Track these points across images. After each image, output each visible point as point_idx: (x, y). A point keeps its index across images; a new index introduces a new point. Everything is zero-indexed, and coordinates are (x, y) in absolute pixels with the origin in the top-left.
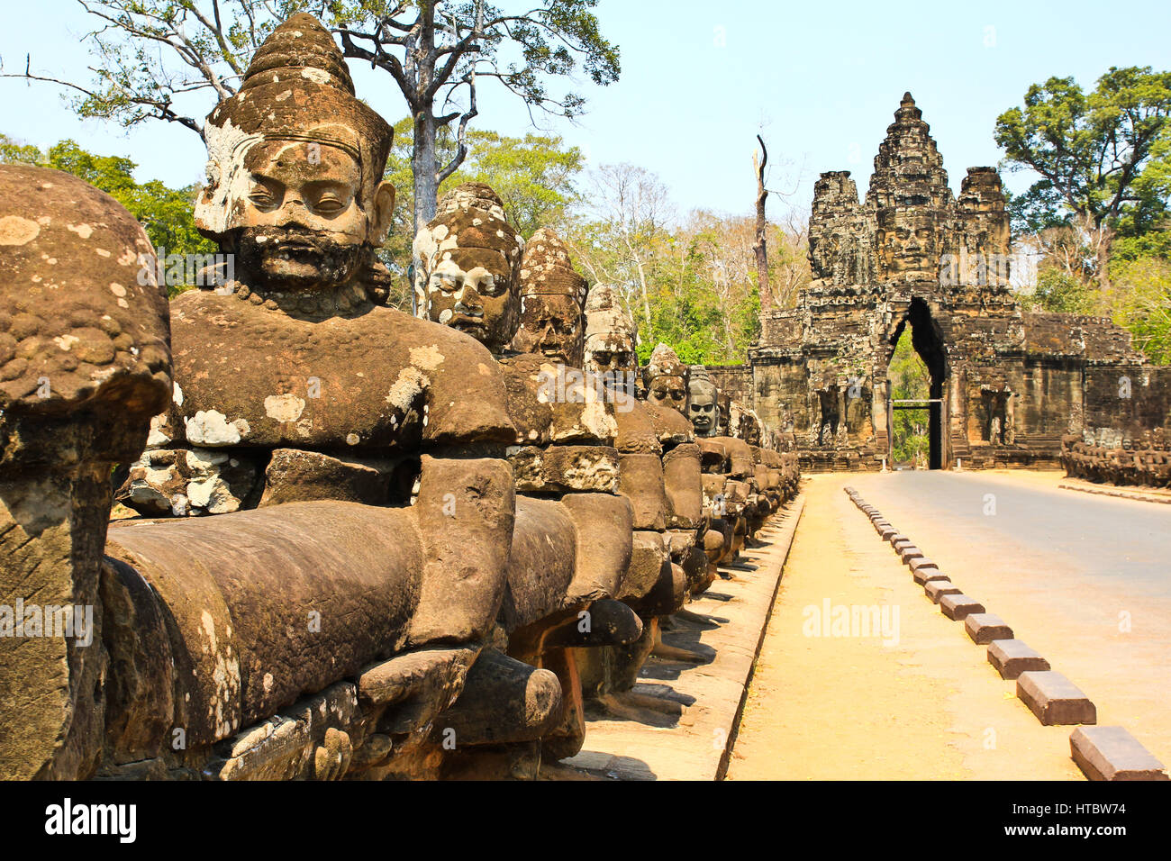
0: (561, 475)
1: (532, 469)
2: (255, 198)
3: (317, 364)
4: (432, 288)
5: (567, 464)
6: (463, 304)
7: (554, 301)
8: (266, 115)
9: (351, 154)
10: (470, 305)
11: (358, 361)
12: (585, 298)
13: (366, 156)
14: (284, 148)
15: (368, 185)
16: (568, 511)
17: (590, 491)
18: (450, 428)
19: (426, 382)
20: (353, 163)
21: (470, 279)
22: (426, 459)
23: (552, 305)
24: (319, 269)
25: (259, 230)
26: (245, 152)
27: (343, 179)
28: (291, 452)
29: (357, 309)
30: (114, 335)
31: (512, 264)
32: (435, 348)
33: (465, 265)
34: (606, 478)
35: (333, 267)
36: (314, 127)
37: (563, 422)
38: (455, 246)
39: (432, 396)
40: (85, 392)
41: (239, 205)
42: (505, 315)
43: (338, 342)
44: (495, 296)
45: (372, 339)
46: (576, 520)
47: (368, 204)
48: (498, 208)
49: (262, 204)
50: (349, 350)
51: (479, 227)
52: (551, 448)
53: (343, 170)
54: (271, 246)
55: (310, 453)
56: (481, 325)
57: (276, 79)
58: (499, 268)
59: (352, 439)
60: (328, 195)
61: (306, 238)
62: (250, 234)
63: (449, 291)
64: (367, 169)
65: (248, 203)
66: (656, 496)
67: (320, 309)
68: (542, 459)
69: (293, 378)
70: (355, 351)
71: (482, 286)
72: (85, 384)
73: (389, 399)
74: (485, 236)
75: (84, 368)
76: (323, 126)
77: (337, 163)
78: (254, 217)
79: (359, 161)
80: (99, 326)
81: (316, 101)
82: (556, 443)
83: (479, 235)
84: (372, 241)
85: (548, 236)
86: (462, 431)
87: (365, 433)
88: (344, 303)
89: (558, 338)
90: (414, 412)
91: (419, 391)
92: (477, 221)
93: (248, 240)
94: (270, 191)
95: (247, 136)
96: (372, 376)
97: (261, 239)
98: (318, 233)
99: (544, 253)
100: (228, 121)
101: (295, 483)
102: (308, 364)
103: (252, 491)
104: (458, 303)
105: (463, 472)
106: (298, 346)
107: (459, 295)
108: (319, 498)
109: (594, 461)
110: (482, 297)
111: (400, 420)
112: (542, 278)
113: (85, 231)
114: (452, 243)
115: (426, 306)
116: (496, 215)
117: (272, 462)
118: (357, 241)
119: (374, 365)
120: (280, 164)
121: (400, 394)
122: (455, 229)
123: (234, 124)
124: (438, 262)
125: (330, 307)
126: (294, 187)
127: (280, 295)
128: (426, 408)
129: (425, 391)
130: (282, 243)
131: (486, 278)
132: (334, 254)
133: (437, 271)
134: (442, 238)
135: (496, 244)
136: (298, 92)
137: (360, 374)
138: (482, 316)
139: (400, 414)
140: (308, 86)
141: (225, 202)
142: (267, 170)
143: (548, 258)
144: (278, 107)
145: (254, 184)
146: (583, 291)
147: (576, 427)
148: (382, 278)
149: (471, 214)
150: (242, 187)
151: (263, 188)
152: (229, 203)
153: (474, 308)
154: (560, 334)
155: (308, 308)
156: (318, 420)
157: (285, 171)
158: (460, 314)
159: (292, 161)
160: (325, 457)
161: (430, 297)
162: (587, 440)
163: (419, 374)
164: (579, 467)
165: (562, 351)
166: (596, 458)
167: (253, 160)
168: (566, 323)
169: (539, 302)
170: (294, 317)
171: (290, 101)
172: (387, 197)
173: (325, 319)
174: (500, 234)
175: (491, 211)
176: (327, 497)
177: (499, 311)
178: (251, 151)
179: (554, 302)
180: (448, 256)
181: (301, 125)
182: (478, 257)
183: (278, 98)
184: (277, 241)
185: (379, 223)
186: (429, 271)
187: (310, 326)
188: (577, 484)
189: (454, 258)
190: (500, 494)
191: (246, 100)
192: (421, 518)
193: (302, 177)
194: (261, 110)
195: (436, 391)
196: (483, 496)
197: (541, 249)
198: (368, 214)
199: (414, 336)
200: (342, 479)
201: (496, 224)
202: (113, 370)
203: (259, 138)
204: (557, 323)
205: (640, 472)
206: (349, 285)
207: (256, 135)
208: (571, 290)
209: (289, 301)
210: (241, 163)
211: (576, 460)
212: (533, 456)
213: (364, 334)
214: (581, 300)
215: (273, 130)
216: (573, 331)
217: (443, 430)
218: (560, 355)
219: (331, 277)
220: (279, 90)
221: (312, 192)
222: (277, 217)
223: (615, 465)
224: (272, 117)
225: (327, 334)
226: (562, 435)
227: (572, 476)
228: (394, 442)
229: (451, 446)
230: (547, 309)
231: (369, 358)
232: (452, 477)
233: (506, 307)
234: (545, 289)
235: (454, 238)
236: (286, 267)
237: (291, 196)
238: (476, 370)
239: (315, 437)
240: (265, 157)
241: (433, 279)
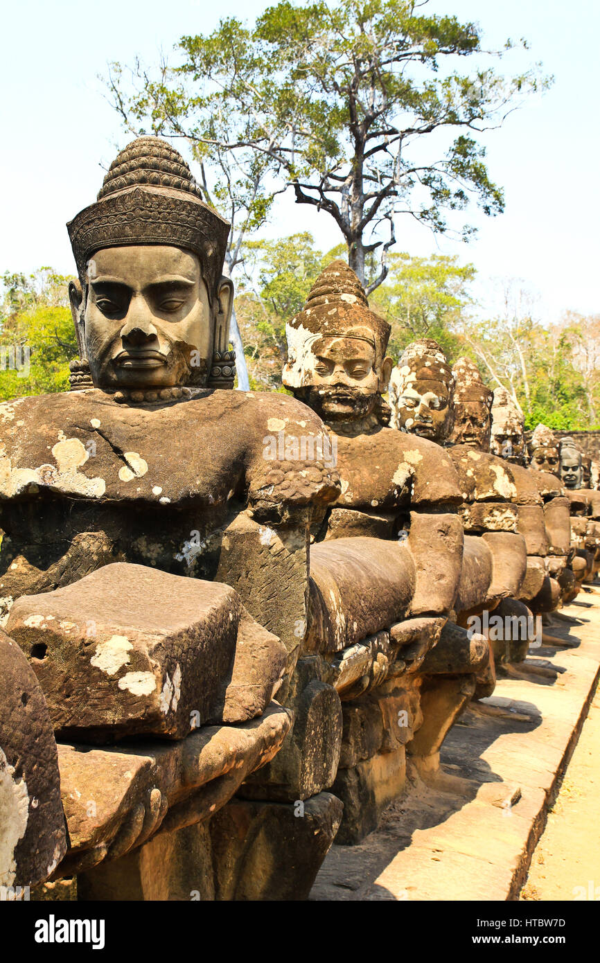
0: (482, 521)
1: (464, 517)
2: (319, 370)
3: (354, 461)
4: (400, 405)
5: (485, 514)
6: (420, 415)
7: (473, 406)
8: (323, 323)
9: (371, 344)
10: (425, 416)
11: (376, 459)
12: (492, 403)
13: (378, 344)
14: (334, 342)
15: (379, 359)
16: (486, 543)
17: (500, 531)
18: (427, 497)
19: (413, 471)
20: (371, 348)
21: (424, 399)
22: (413, 514)
23: (470, 408)
24: (354, 408)
25: (320, 387)
26: (312, 344)
27: (366, 358)
28: (342, 510)
29: (373, 430)
30: (321, 470)
31: (450, 389)
32: (417, 451)
33: (421, 391)
34: (510, 523)
35: (361, 407)
36: (350, 329)
37: (482, 488)
38: (415, 379)
39: (416, 479)
40: (313, 494)
41: (309, 374)
42: (446, 421)
43: (365, 448)
44: (440, 410)
45: (383, 447)
46: (492, 548)
47: (378, 370)
48: (441, 354)
49: (322, 373)
50: (371, 453)
51: (429, 367)
52: (475, 504)
53: (365, 352)
54: (327, 396)
55: (352, 511)
56: (431, 428)
57: (327, 302)
58: (442, 392)
59: (374, 503)
60: (358, 367)
61: (347, 392)
62: (316, 390)
63: (411, 407)
64: (378, 350)
65: (314, 372)
66: (539, 534)
67: (354, 431)
68: (470, 511)
69: (342, 470)
70: (374, 454)
71: (431, 404)
72: (314, 491)
73: (393, 481)
74: (433, 373)
75: (312, 484)
76: (355, 328)
77: (363, 349)
78: (317, 380)
79: (374, 347)
80: (316, 466)
81: (350, 314)
82: (478, 501)
83: (429, 372)
84: (380, 390)
85: (467, 363)
86: (434, 498)
87: (381, 500)
88: (366, 427)
89: (474, 430)
90: (406, 488)
91: (409, 476)
92: (428, 364)
93: (315, 392)
94: (327, 365)
95: (313, 334)
96: (384, 468)
97: (321, 392)
98: (353, 388)
99: (464, 374)
100: (301, 325)
101: (344, 527)
102: (349, 462)
103: (320, 531)
104: (417, 415)
105: (435, 521)
106: (343, 452)
107: (417, 410)
108: (356, 535)
109: (502, 512)
110: (432, 411)
111: (399, 493)
112: (463, 391)
113: (303, 424)
114: (413, 377)
115: (397, 416)
116: (439, 359)
117: (332, 516)
118: (374, 392)
119: (385, 461)
120: (332, 351)
121: (399, 478)
122: (414, 368)
123: (305, 328)
124: (404, 389)
125: (359, 429)
126: (340, 363)
127: (331, 423)
128: (413, 485)
129: (412, 476)
130: (333, 395)
131: (434, 399)
132: (362, 400)
133: (404, 395)
134: (406, 374)
135: (439, 377)
136: (340, 309)
137: (377, 467)
138: (432, 423)
139: (398, 488)
140: (346, 306)
141: (300, 371)
142: (325, 354)
143: (467, 377)
144: (329, 318)
145: (317, 362)
146: (490, 398)
147: (491, 491)
148: (386, 412)
149: (424, 359)
150: (311, 363)
151: (322, 364)
152: (303, 372)
153: (427, 418)
154: (476, 427)
155: (347, 430)
156: (356, 493)
157: (335, 354)
158: (418, 422)
159: (338, 349)
160: (360, 513)
161: (399, 411)
162: (497, 499)
163: (409, 466)
164: (493, 516)
165: (477, 439)
166: (504, 510)
167: (316, 348)
168: (480, 420)
169: (461, 407)
170: (339, 435)
171: (336, 314)
172: (389, 365)
173: (356, 436)
174: (442, 371)
175: (436, 356)
176: (361, 535)
177: (442, 419)
178: (315, 343)
179: (471, 407)
180: (410, 385)
181: (343, 328)
182: (429, 387)
183: (329, 313)
184: (330, 393)
185: (384, 380)
186: (398, 394)
187: (348, 440)
188: (491, 526)
189: (414, 387)
190: (456, 534)
191: (311, 314)
192: (412, 547)
193: (344, 358)
194: (320, 319)
195: (419, 475)
196: (446, 534)
197: (462, 371)
198: (378, 376)
199: (405, 444)
200: (369, 525)
201: (440, 365)
202: (322, 485)
203: (319, 336)
204: (473, 420)
205: (529, 518)
206: (369, 416)
207: (318, 334)
208: (482, 398)
209: (338, 426)
210: (310, 350)
211: (491, 511)
212: (464, 509)
213: (378, 444)
214: (489, 404)
215: (327, 331)
216: (484, 425)
217: (424, 498)
218: (475, 441)
219: (360, 413)
220: (330, 308)
221: (349, 366)
222: (330, 380)
223: (515, 515)
224: (326, 324)
225: (358, 444)
226: (482, 496)
227: (489, 522)
228: (395, 505)
229: (427, 506)
230: (467, 411)
231: (382, 458)
232: (429, 524)
233: (446, 417)
234: (466, 397)
235: (414, 374)
236: (335, 408)
237: (338, 368)
238: (440, 464)
239: (355, 502)
240: (324, 347)
241: (401, 400)
